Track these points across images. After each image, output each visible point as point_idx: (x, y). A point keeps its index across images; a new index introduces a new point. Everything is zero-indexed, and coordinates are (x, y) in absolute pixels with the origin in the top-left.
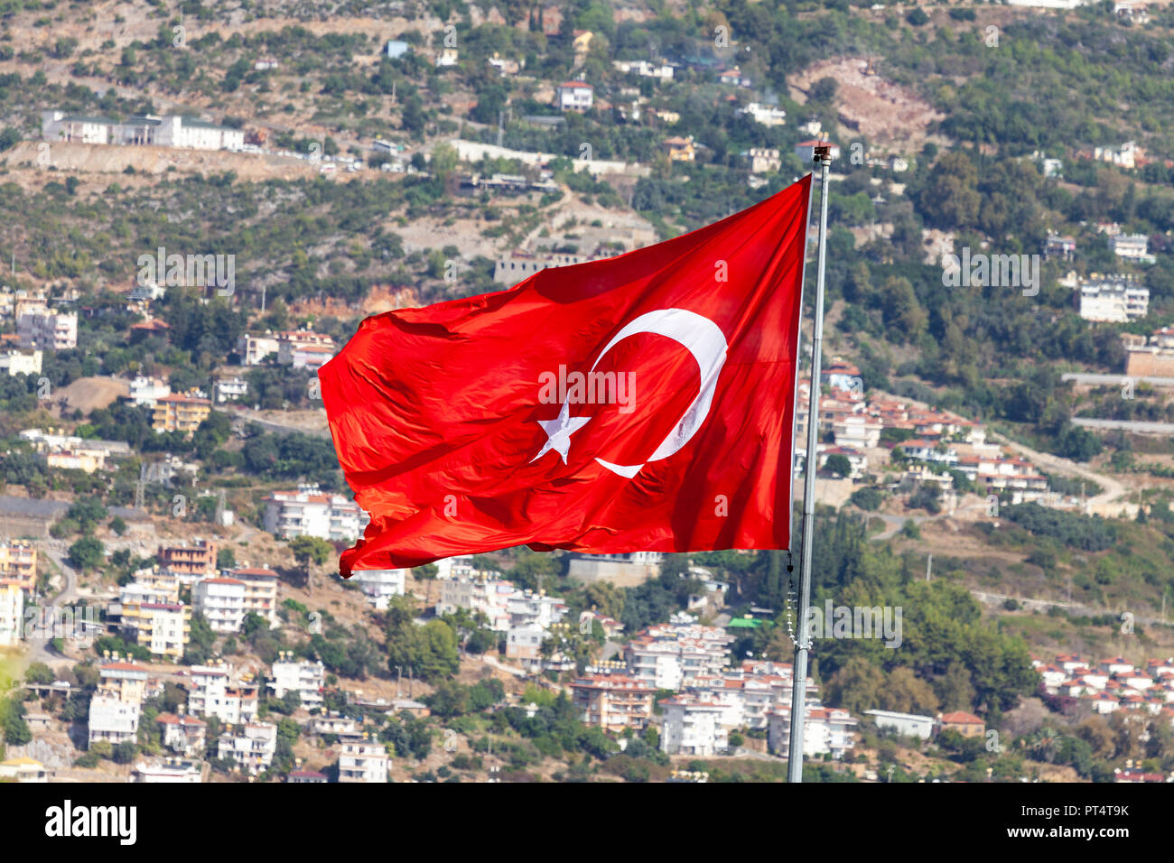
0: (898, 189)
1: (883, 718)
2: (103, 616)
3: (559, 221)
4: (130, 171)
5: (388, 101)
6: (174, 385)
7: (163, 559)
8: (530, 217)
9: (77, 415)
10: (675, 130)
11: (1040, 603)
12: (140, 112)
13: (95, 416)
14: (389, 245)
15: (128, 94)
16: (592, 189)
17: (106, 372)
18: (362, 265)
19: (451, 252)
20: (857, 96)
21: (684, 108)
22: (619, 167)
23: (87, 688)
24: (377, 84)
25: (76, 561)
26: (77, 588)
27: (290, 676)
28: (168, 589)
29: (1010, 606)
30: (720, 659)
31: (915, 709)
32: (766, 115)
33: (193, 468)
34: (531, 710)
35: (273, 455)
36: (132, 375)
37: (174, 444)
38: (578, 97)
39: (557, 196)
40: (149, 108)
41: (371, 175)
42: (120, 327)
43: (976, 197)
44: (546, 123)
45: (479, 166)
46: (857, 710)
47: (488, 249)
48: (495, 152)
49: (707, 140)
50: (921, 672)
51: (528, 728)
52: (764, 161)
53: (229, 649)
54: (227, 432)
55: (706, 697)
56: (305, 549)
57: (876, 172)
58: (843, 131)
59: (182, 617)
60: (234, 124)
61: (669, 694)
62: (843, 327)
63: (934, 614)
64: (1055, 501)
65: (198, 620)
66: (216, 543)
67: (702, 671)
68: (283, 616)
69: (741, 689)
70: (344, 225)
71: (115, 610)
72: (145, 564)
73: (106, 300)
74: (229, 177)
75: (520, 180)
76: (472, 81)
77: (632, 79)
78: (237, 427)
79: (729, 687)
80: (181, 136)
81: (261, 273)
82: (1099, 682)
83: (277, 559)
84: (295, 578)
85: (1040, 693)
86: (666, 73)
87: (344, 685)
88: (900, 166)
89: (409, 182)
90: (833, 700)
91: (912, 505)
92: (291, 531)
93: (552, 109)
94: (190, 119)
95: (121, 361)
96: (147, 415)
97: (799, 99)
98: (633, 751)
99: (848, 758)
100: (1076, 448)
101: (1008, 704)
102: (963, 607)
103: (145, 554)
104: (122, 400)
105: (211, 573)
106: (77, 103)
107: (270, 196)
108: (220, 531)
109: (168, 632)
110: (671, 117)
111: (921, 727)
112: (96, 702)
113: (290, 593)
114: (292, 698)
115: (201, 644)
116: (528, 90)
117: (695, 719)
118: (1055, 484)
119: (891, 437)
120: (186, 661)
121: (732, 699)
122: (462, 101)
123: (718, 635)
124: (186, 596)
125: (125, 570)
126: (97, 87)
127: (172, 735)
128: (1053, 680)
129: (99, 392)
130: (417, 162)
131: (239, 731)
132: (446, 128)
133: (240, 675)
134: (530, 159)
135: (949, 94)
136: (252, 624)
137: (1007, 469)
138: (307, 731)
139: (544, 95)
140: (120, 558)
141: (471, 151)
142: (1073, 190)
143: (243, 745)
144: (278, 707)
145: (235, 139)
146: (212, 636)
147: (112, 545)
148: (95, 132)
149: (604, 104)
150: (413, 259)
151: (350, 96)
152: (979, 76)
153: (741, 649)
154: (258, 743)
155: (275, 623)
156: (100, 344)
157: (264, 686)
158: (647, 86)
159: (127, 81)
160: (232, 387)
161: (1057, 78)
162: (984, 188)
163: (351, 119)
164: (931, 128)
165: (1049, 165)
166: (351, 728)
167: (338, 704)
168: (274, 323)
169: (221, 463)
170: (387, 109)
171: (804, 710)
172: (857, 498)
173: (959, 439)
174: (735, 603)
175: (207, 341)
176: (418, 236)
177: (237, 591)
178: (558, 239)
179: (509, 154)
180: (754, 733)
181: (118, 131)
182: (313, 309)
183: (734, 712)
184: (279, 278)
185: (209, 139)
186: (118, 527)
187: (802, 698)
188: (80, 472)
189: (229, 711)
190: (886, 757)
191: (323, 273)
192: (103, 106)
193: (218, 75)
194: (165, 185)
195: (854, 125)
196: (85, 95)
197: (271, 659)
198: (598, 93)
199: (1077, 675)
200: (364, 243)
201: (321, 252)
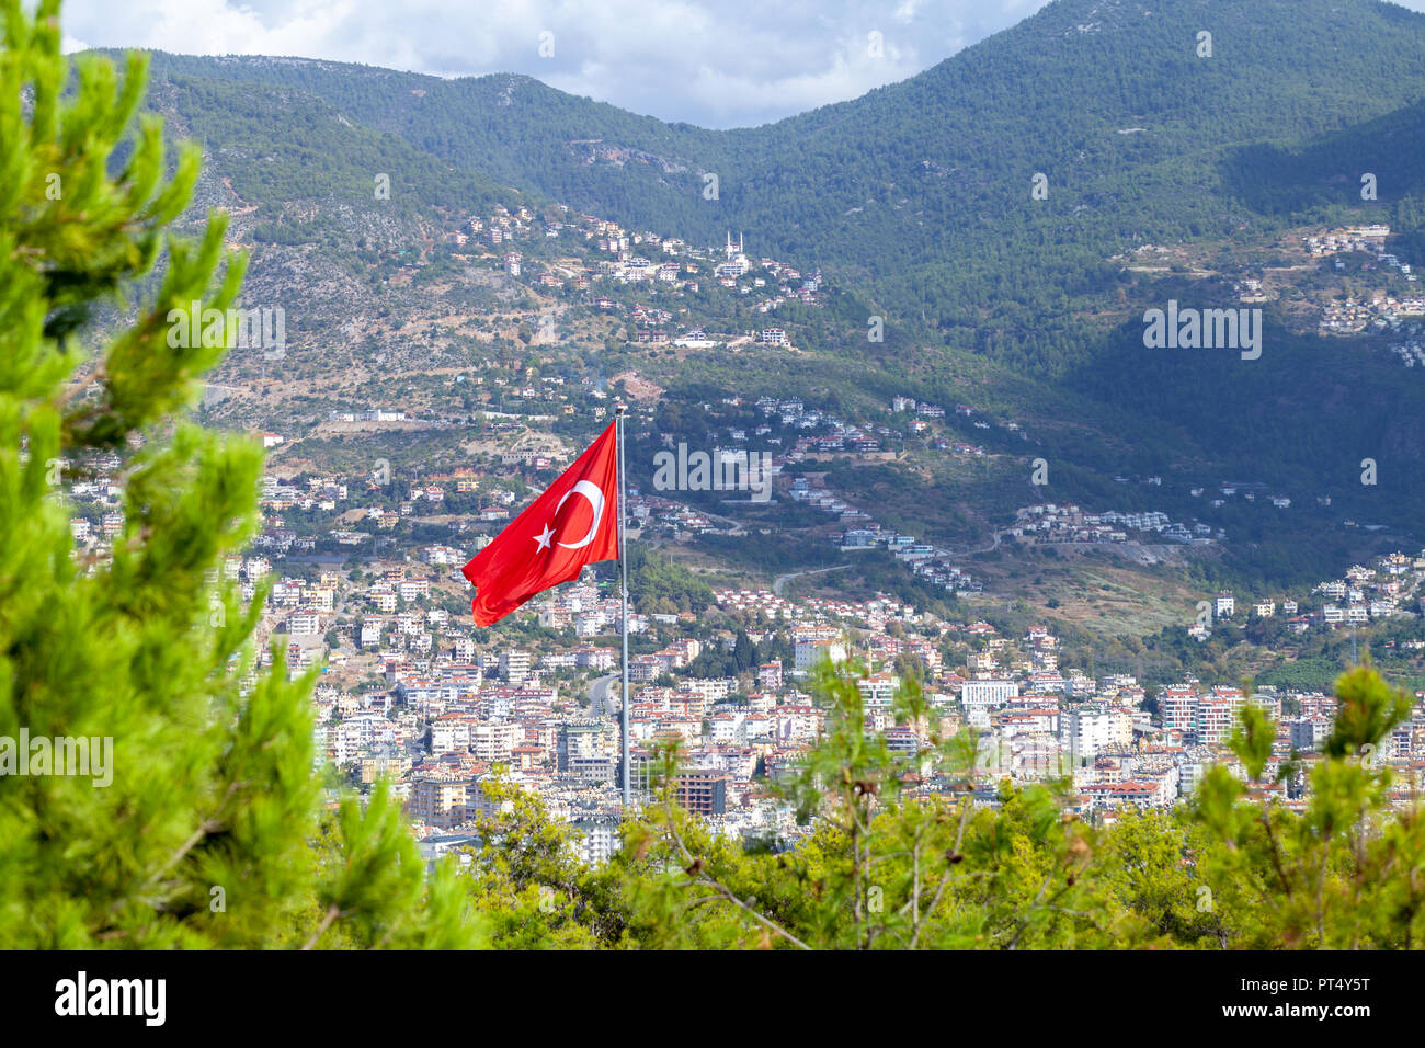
0: (651, 419)
1: (658, 617)
2: (364, 598)
3: (525, 439)
4: (363, 431)
5: (458, 399)
6: (385, 510)
7: (385, 575)
8: (514, 439)
9: (349, 524)
10: (566, 402)
11: (713, 570)
12: (366, 408)
13: (355, 523)
14: (461, 453)
15: (361, 402)
16: (536, 427)
17: (359, 507)
18: (452, 460)
19: (485, 453)
20: (633, 385)
21: (569, 394)
22: (546, 418)
23: (359, 626)
24: (453, 392)
25: (352, 578)
26: (353, 589)
27: (435, 616)
28: (387, 587)
29: (702, 572)
30: (596, 599)
31: (670, 613)
32: (599, 395)
33: (394, 540)
34: (526, 622)
35: (423, 534)
36: (369, 507)
37: (386, 532)
38: (529, 393)
39: (524, 430)
40: (369, 407)
41: (453, 427)
42: (363, 490)
43: (680, 421)
44: (517, 403)
45: (493, 420)
46: (648, 614)
47: (499, 452)
48: (499, 415)
49: (578, 405)
50: (671, 598)
51: (525, 630)
52: (600, 412)
53: (412, 607)
54: (406, 526)
55: (591, 614)
56: (438, 568)
57: (642, 413)
58: (629, 398)
59: (393, 596)
60: (401, 411)
61: (577, 613)
62: (633, 472)
63: (674, 577)
64: (716, 531)
65: (399, 597)
66: (404, 569)
67: (589, 603)
68: (431, 594)
69: (605, 610)
70: (445, 446)
71: (368, 595)
72: (378, 578)
73: (357, 480)
74: (401, 430)
75: (509, 425)
76: (489, 389)
77: (548, 384)
78: (410, 524)
79: (600, 609)
80: (382, 417)
81: (415, 466)
82: (737, 598)
83: (428, 573)
84: (434, 579)
85: (716, 604)
86: (561, 381)
87: (456, 618)
88: (651, 410)
89: (469, 428)
90: (639, 611)
91: (663, 537)
92: (432, 561)
93: (520, 398)
94: (384, 410)
95: (365, 502)
96: (376, 522)
97: (612, 388)
98: (565, 635)
99: (646, 632)
100: (723, 511)
101: (704, 609)
102: (685, 574)
103: (378, 574)
104: (366, 517)
105: (403, 579)
106: (342, 407)
107: (416, 437)
108: (405, 563)
109: (389, 602)
110: (565, 398)
111: (673, 619)
112: (363, 630)
113: (433, 585)
114: (437, 624)
115: (401, 605)
116: (510, 391)
117: (589, 622)
118: (716, 525)
119: (653, 512)
120: (396, 613)
121: (601, 614)
122: (485, 397)
123: (594, 590)
124: (394, 589)
125: (371, 579)
126: (348, 400)
127: (393, 641)
128: (720, 598)
129: (357, 514)
130: (470, 420)
131: (418, 637)
132: (480, 407)
133: (417, 617)
134: (512, 417)
135: (667, 383)
136: (420, 598)
137: (698, 521)
138: (443, 636)
139: (517, 393)
140: (369, 576)
141: (490, 415)
142: (716, 415)
143: (419, 643)
144: (432, 627)
145: (402, 417)
146: (405, 603)
147: (366, 572)
148: (350, 417)
149: (539, 394)
150: (471, 457)
151: (443, 398)
152: (678, 375)
153: (603, 595)
154: (425, 641)
155: (428, 596)
156: (356, 497)
157: (426, 620)
158: (555, 387)
159: (360, 398)
160: (407, 509)
161: (707, 374)
162: (682, 416)
163: (444, 406)
164: (661, 396)
165: (706, 406)
166: (459, 634)
167: (454, 625)
168: (420, 484)
169: (404, 538)
170: (458, 401)
171: (627, 617)
172: (643, 536)
173: (679, 511)
174: (600, 578)
175: (396, 492)
176: (473, 448)
177: (414, 586)
178: (525, 446)
179: (505, 415)
180: (610, 626)
181: (357, 416)
182: (435, 478)
183: (602, 619)
184: (421, 467)
185: (392, 417)
186: (367, 565)
187: (626, 611)
188: (351, 545)
189: (413, 631)
190: (660, 631)
191: (438, 464)
192: (351, 407)
193: (393, 393)
194: (376, 435)
195: (633, 396)
196: (344, 403)
197: (428, 610)
198: (536, 391)
199: (729, 596)
200: (452, 452)
201: (437, 456)
